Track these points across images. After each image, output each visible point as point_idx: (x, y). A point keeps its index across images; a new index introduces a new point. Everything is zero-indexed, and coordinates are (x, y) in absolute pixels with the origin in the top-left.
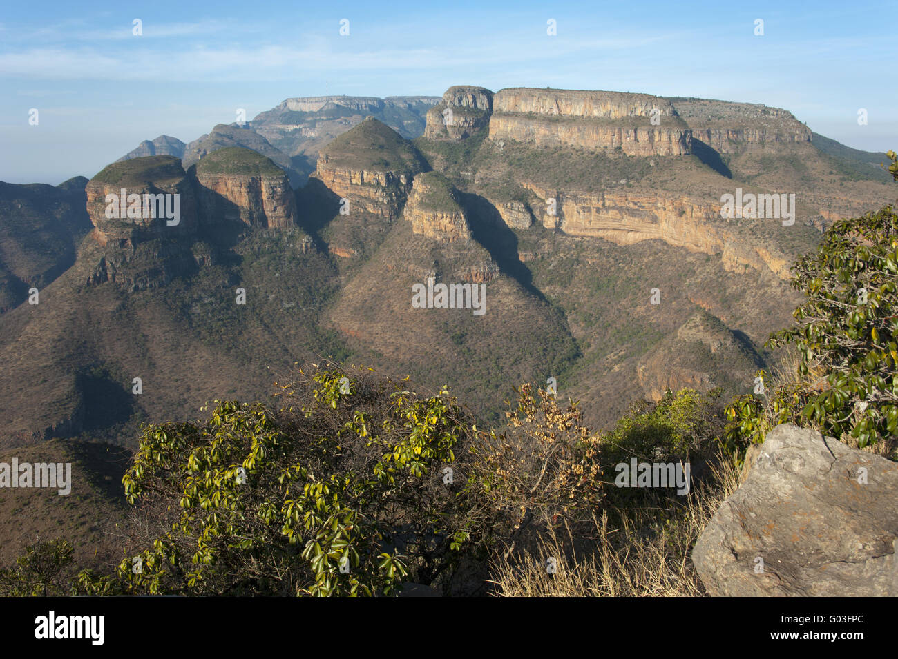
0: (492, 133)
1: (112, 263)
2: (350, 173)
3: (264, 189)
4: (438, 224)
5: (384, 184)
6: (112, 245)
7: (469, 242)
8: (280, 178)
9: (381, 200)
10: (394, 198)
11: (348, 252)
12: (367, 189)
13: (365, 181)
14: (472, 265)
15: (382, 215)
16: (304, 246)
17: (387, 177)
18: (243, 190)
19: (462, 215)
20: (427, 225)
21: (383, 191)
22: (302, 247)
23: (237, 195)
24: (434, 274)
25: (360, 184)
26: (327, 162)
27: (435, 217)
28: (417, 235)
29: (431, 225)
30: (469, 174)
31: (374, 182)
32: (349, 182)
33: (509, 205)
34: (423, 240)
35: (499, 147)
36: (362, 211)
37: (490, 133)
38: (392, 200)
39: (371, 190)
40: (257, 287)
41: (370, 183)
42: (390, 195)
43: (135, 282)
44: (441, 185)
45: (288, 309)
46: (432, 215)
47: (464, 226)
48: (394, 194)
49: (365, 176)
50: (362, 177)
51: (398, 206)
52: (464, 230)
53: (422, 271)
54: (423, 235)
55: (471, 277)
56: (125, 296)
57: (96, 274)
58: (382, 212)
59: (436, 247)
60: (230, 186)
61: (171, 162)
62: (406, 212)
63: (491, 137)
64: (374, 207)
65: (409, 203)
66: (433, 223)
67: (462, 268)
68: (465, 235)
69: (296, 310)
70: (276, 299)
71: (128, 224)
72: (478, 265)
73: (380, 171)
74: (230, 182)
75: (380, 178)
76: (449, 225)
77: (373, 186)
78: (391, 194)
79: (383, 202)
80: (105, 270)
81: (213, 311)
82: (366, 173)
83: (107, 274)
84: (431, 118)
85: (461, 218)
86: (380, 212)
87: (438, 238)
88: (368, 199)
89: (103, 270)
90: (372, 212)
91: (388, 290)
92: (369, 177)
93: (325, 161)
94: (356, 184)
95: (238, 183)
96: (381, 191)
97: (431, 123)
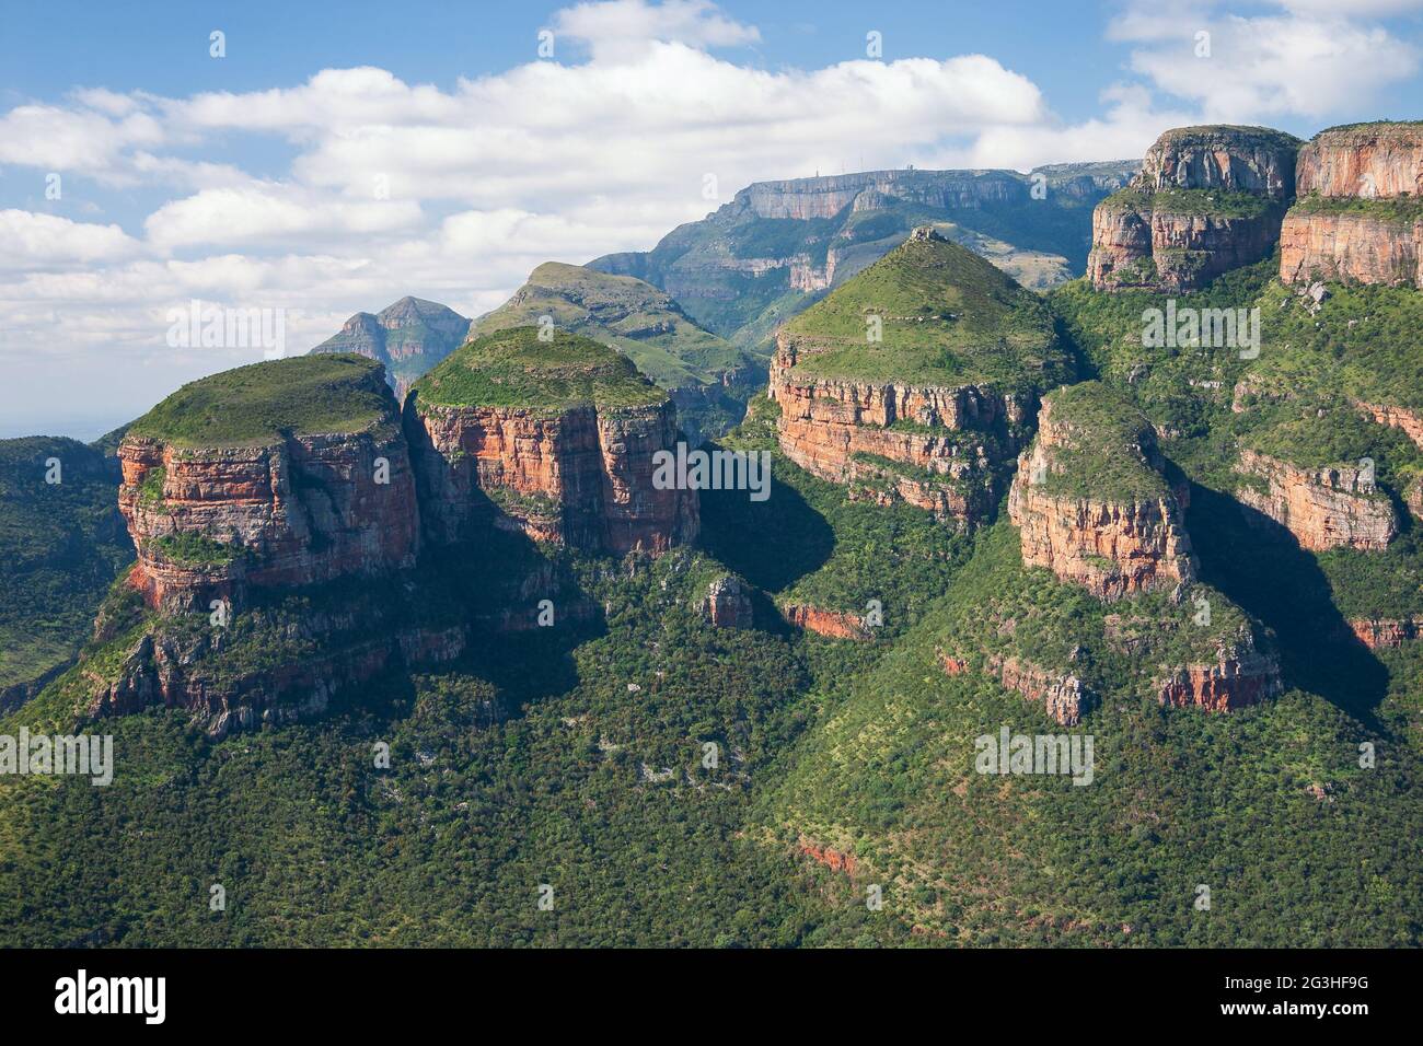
0: (1288, 264)
1: (170, 653)
2: (855, 392)
3: (604, 445)
4: (1091, 535)
5: (950, 422)
6: (175, 602)
7: (1185, 591)
8: (649, 410)
9: (942, 468)
10: (983, 462)
11: (844, 622)
12: (903, 437)
13: (899, 415)
14: (1192, 659)
15: (947, 512)
16: (713, 604)
17: (962, 399)
18: (545, 446)
19: (1163, 509)
20: (1059, 541)
21: (949, 444)
22: (707, 607)
23: (527, 459)
24: (1076, 685)
25: (882, 421)
26: (794, 363)
27: (1084, 515)
28: (1036, 568)
29: (1070, 538)
30: (1216, 385)
31: (922, 419)
32: (851, 417)
33: (1325, 476)
34: (1049, 585)
35: (1311, 301)
36: (888, 502)
37: (1284, 262)
38: (974, 467)
39: (915, 439)
40: (571, 722)
41: (912, 420)
42: (972, 456)
43: (231, 706)
44: (1107, 421)
45: (656, 787)
46: (1073, 508)
47: (1169, 541)
48: (980, 449)
49: (899, 401)
50: (891, 405)
51: (994, 485)
52: (1170, 552)
53: (1040, 676)
54: (1050, 570)
55: (1191, 692)
56: (198, 744)
57: (128, 683)
58: (946, 503)
59: (1088, 607)
60: (509, 439)
61: (354, 372)
62: (1014, 504)
63: (1286, 274)
64: (923, 488)
65: (1021, 475)
66: (1077, 533)
67: (1163, 667)
68: (1174, 569)
69: (676, 791)
70: (621, 758)
71: (219, 547)
72: (1209, 657)
73: (940, 384)
74: (509, 427)
75: (941, 404)
76: (1124, 539)
77: (922, 429)
78: (974, 448)
79: (948, 474)
80: (152, 671)
81: (441, 789)
82: (900, 391)
83: (156, 682)
84: (1104, 225)
85: (1160, 517)
86: (939, 504)
87: (1095, 578)
88: (902, 467)
89: (146, 669)
90: (916, 503)
91: (943, 732)
92: (910, 402)
93: (789, 361)
94: (874, 423)
95: (531, 428)
96: (942, 441)
97: (1106, 240)
